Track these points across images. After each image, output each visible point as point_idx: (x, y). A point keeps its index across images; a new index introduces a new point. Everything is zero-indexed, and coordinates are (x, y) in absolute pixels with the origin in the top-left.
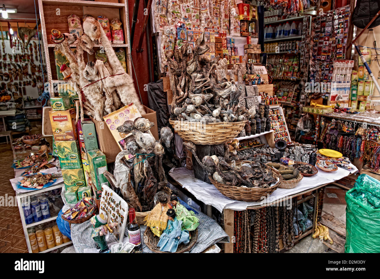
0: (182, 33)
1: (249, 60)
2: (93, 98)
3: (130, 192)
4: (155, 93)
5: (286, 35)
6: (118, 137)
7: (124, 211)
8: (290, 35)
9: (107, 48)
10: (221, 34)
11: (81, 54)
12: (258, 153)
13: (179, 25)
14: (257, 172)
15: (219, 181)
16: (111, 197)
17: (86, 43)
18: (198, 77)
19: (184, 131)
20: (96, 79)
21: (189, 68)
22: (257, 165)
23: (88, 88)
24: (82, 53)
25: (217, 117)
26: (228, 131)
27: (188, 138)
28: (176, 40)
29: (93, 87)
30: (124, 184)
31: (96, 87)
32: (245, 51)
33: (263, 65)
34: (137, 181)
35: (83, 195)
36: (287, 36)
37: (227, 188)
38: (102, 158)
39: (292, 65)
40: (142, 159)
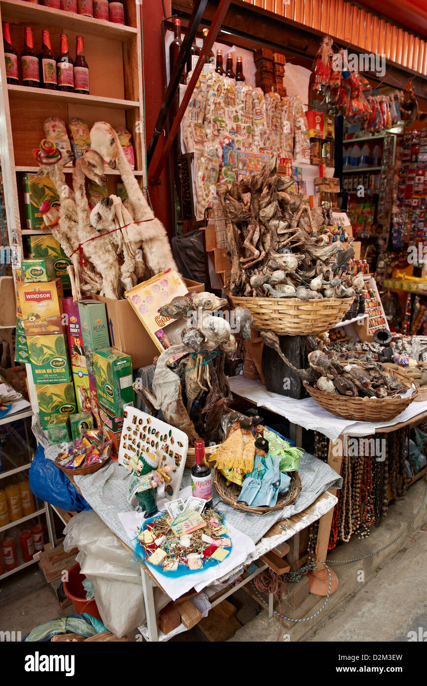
0: (230, 155)
1: (323, 202)
2: (102, 260)
3: (181, 416)
4: (187, 254)
5: (353, 165)
6: (152, 326)
7: (181, 446)
8: (361, 164)
9: (127, 175)
10: (284, 159)
11: (81, 185)
12: (349, 350)
13: (227, 141)
14: (375, 377)
15: (328, 391)
16: (148, 426)
17: (94, 166)
18: (280, 227)
19: (263, 314)
20: (111, 228)
21: (263, 211)
22: (372, 366)
23: (93, 243)
24: (83, 182)
25: (318, 291)
26: (335, 312)
27: (267, 325)
28: (221, 166)
29: (102, 241)
30: (171, 403)
31: (107, 241)
32: (317, 187)
33: (342, 212)
34: (192, 396)
35: (80, 427)
36: (356, 166)
37: (345, 400)
38: (125, 361)
39: (363, 213)
40: (203, 359)
